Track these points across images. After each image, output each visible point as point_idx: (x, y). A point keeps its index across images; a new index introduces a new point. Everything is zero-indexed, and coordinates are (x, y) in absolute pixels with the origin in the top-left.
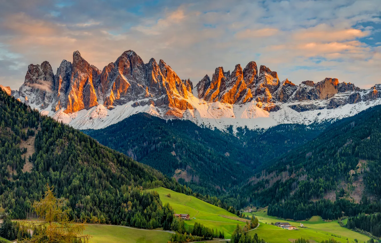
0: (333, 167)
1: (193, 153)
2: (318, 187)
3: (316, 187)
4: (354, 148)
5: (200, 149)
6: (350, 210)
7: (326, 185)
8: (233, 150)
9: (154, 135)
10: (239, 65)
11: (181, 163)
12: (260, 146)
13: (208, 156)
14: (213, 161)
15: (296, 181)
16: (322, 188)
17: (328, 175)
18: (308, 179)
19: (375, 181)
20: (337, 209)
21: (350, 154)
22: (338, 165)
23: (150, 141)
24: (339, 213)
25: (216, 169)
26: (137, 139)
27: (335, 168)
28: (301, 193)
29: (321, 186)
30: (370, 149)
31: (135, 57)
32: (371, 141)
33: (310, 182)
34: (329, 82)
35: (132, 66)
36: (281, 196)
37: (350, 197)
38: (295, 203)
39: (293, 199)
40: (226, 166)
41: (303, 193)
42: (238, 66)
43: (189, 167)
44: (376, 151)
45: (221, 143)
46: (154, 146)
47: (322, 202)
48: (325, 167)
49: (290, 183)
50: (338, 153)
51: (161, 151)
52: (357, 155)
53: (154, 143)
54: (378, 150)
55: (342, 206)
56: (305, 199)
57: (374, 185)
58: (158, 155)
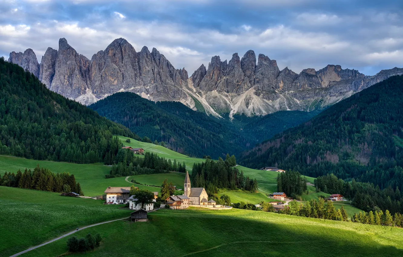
0: (336, 130)
1: (180, 128)
2: (317, 150)
3: (315, 150)
4: (359, 112)
5: (189, 126)
6: (355, 171)
7: (327, 147)
8: (227, 132)
9: (136, 110)
10: (237, 54)
11: (164, 136)
12: (257, 130)
13: (197, 132)
14: (202, 138)
15: (292, 145)
16: (321, 150)
17: (330, 138)
18: (307, 142)
19: (385, 142)
20: (340, 170)
21: (354, 118)
22: (341, 128)
23: (132, 115)
24: (342, 175)
25: (204, 144)
26: (118, 113)
27: (337, 131)
28: (297, 156)
29: (320, 148)
30: (378, 112)
31: (126, 45)
32: (379, 105)
33: (308, 145)
34: (331, 69)
35: (123, 55)
36: (275, 160)
37: (355, 159)
38: (290, 166)
39: (288, 163)
40: (217, 143)
41: (300, 156)
42: (236, 56)
43: (173, 140)
44: (385, 115)
45: (215, 125)
46: (136, 120)
47: (322, 164)
48: (325, 131)
49: (285, 148)
50: (341, 118)
51: (143, 125)
52: (363, 119)
53: (136, 117)
54: (388, 113)
55: (346, 168)
56: (302, 162)
57: (384, 146)
58: (139, 128)
